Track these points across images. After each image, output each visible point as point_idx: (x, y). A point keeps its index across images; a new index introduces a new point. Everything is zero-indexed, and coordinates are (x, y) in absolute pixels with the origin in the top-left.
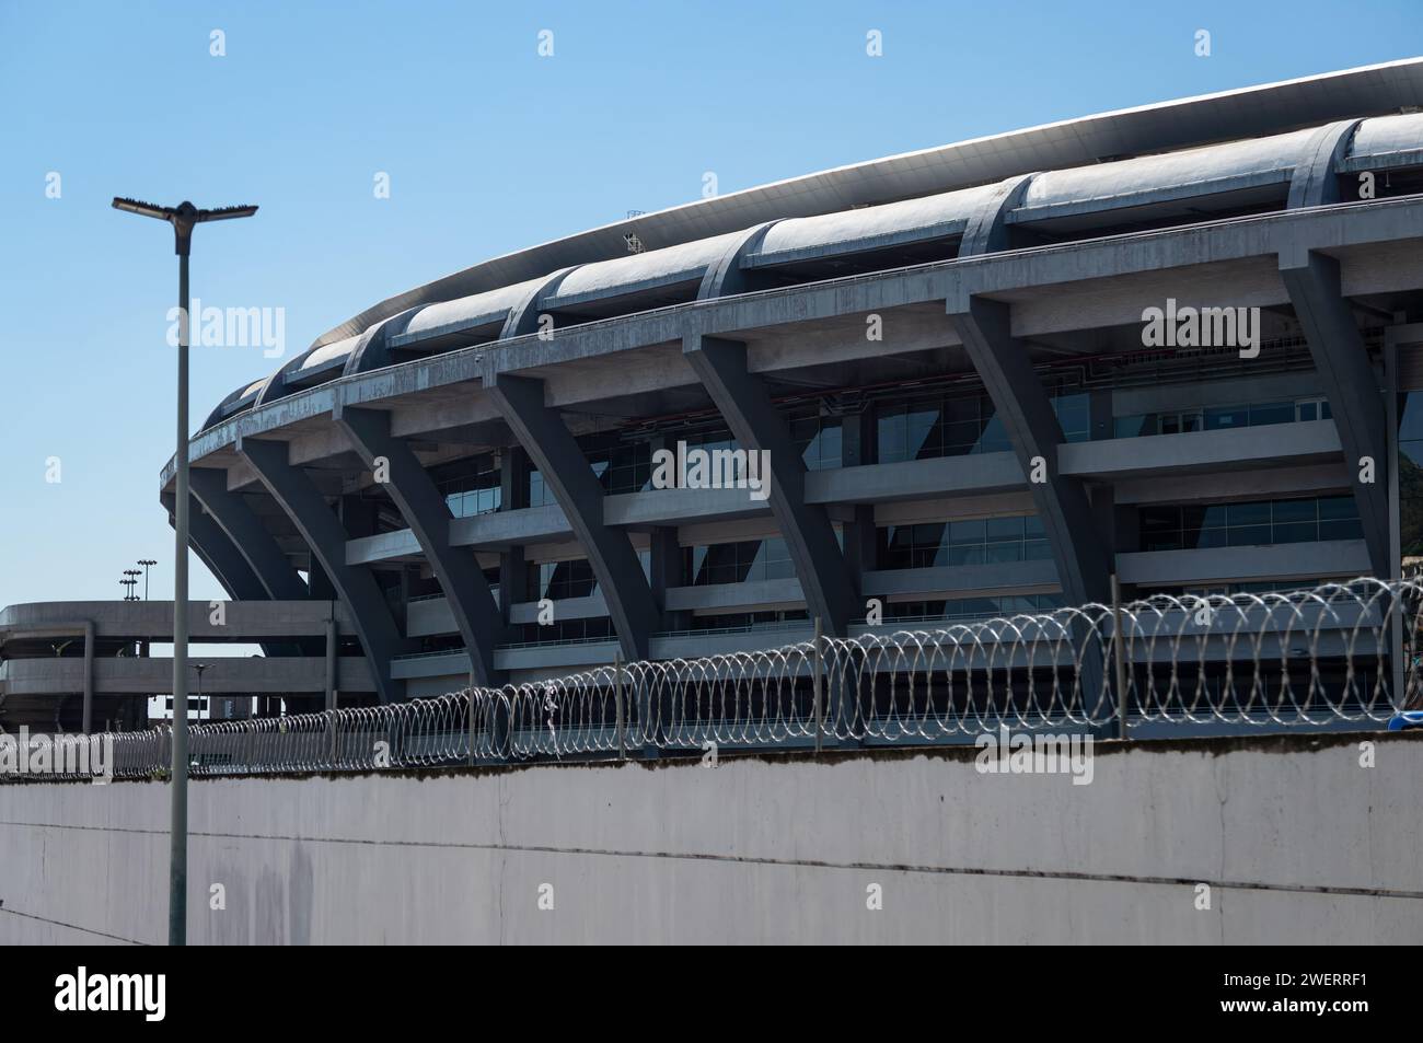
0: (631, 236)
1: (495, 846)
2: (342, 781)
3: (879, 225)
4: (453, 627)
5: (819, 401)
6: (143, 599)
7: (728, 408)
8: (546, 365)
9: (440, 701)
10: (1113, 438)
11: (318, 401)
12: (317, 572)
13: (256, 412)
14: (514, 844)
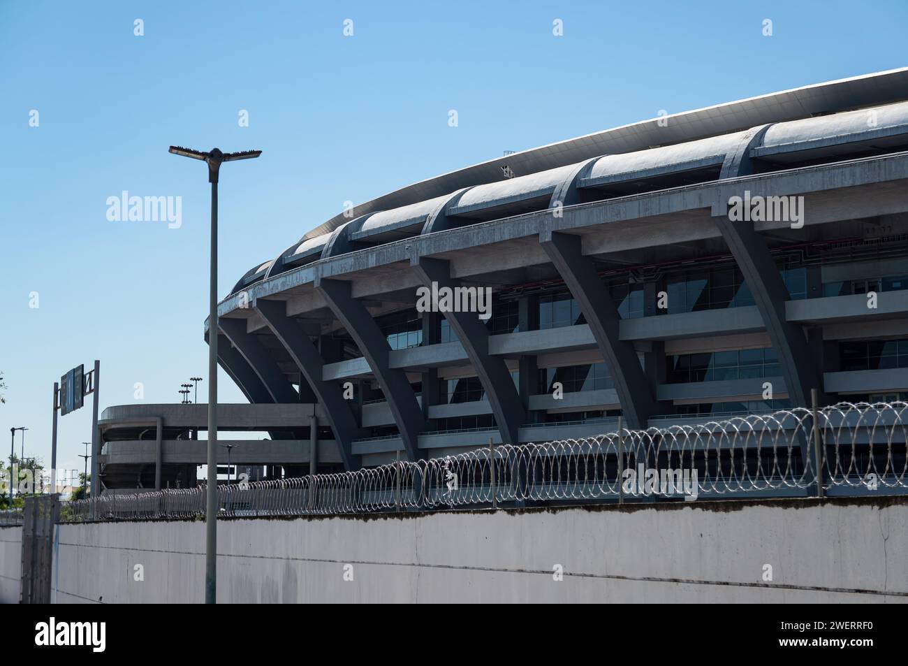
0: (506, 167)
1: (413, 565)
2: (316, 522)
3: (667, 159)
4: (392, 421)
5: (628, 274)
6: (193, 402)
7: (570, 279)
8: (451, 251)
9: (378, 470)
10: (821, 297)
11: (305, 275)
12: (304, 385)
13: (265, 282)
14: (425, 563)
